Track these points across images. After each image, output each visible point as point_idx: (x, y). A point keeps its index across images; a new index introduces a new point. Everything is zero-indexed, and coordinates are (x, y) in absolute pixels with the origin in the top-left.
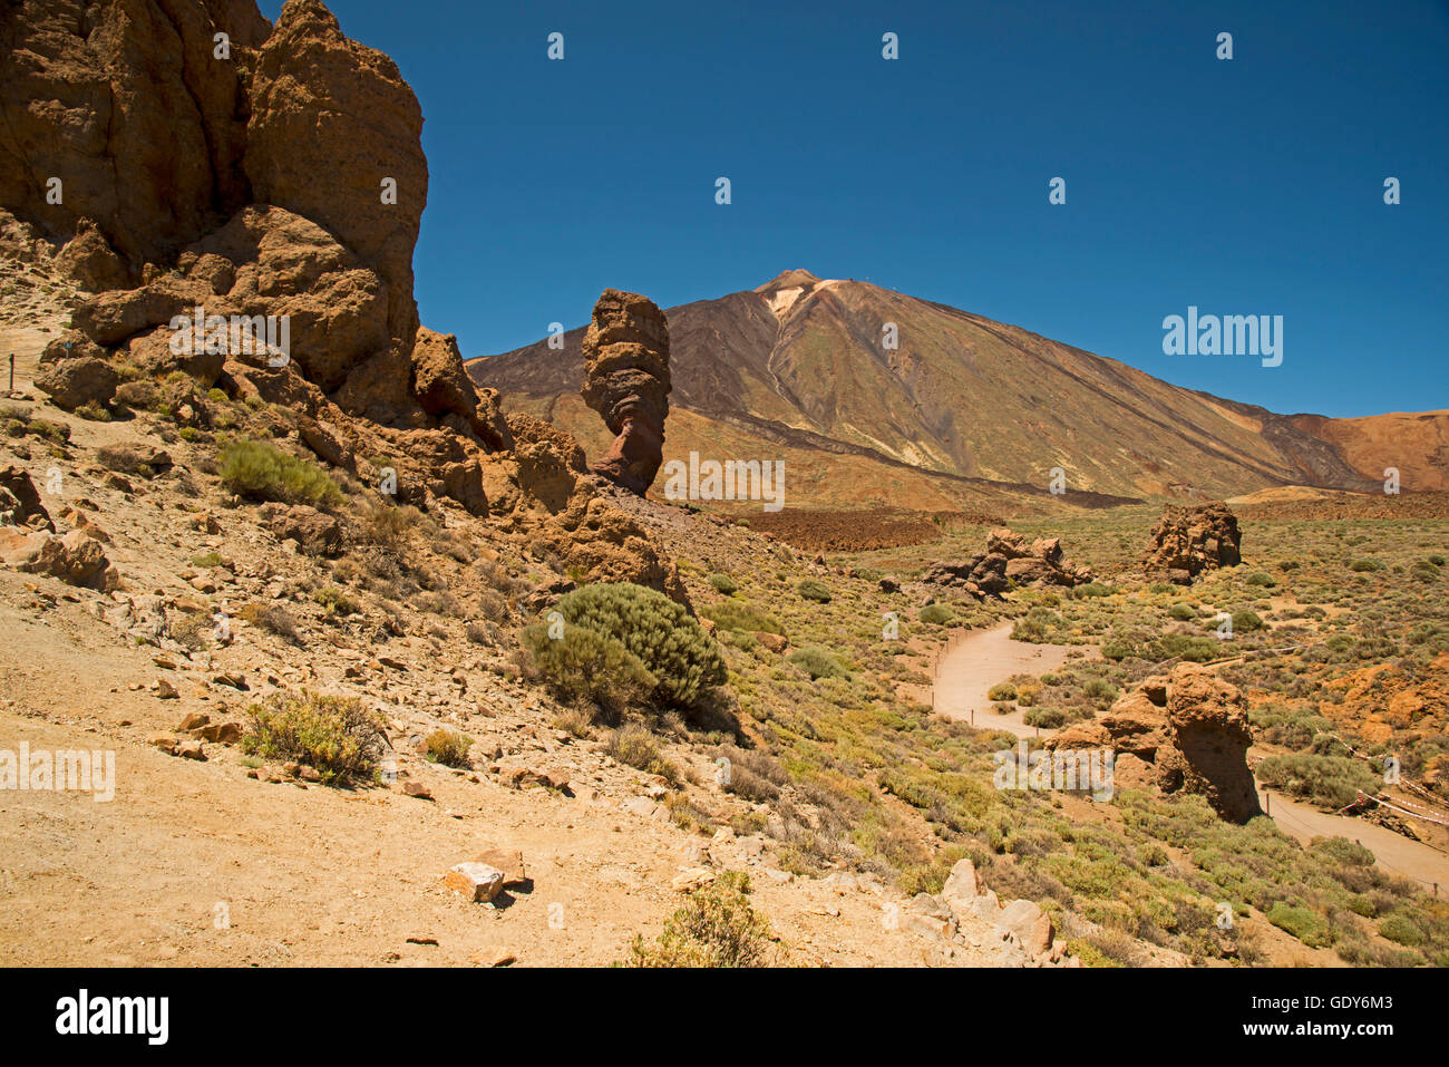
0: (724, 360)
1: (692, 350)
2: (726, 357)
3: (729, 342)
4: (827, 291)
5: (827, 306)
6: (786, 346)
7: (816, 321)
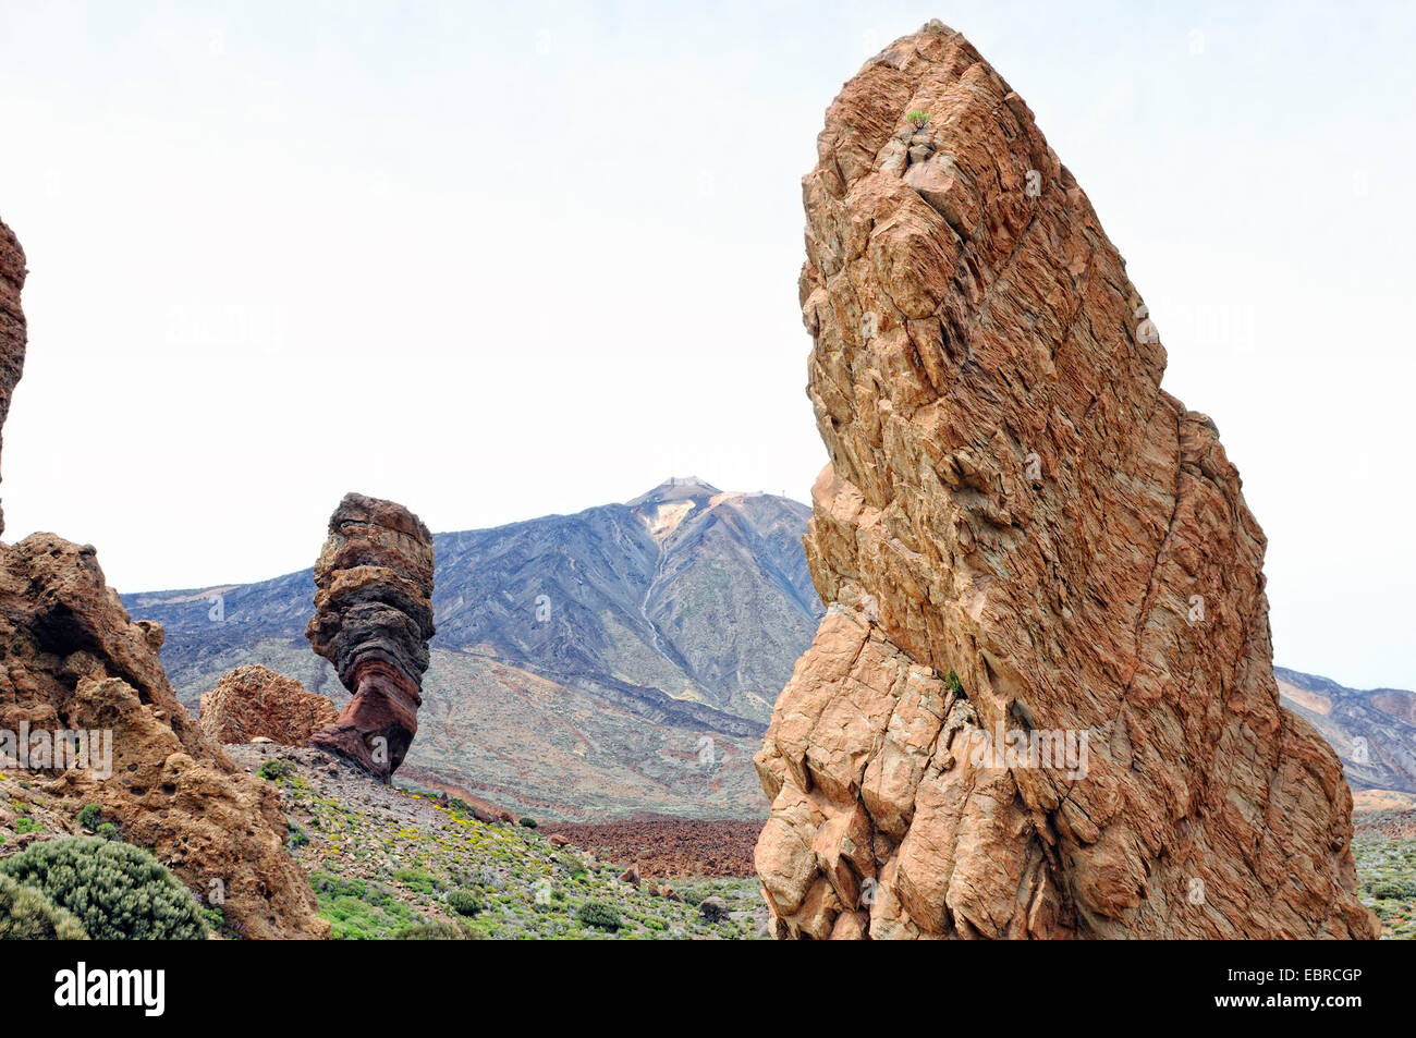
0: (580, 600)
2: (584, 597)
3: (588, 575)
4: (728, 507)
5: (728, 527)
6: (669, 581)
7: (712, 549)
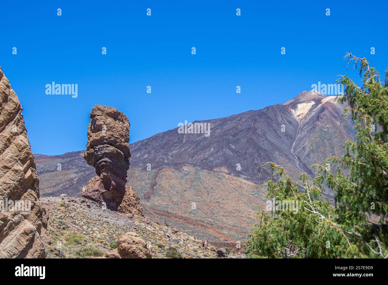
0: (264, 147)
1: (244, 141)
2: (265, 145)
3: (267, 136)
4: (330, 103)
5: (330, 112)
6: (303, 138)
7: (323, 122)
